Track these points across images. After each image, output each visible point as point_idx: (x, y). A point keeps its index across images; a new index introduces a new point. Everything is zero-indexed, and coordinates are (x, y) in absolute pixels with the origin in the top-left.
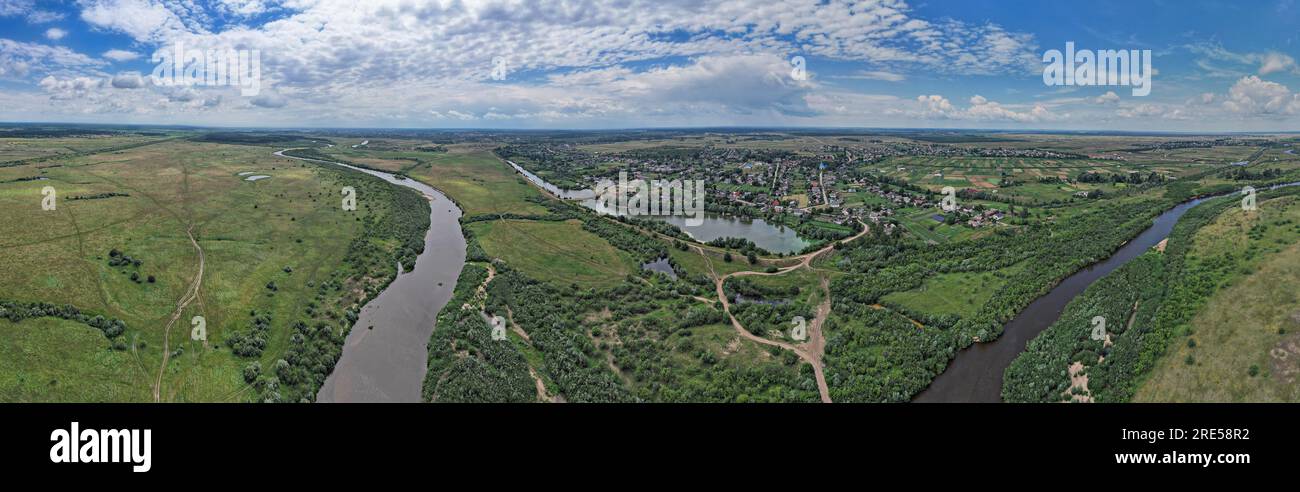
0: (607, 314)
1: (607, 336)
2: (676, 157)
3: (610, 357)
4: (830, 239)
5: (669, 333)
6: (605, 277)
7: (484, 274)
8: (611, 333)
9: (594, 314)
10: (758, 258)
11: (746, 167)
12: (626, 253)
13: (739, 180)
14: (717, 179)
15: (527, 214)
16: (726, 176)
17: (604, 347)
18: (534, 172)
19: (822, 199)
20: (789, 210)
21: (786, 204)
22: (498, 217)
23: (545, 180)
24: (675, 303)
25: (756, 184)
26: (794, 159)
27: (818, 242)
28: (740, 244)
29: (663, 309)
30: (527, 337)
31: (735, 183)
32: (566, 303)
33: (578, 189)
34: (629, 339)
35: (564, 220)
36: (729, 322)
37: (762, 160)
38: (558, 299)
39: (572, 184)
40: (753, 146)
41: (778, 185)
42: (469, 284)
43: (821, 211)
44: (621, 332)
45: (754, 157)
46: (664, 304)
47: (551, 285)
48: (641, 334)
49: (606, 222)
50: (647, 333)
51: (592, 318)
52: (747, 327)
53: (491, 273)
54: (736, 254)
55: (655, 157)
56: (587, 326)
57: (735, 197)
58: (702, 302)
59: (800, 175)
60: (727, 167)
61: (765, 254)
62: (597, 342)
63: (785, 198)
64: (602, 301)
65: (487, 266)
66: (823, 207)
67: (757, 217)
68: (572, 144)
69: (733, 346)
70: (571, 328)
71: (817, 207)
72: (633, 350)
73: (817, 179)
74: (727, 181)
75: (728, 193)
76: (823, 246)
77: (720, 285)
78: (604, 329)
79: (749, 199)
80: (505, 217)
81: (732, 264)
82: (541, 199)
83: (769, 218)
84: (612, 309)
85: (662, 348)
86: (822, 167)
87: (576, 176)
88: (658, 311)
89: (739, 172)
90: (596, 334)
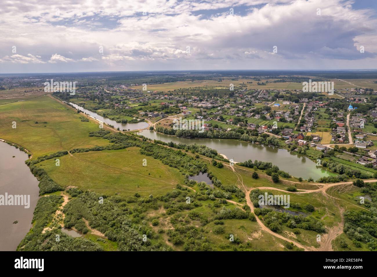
0: (163, 211)
1: (163, 225)
2: (215, 95)
3: (166, 237)
4: (350, 175)
5: (207, 222)
6: (160, 186)
7: (60, 200)
8: (167, 223)
9: (153, 211)
10: (281, 178)
11: (274, 105)
12: (175, 169)
13: (268, 116)
14: (248, 115)
15: (92, 147)
16: (256, 112)
17: (162, 232)
18: (94, 110)
19: (346, 140)
20: (312, 144)
21: (310, 139)
22: (66, 153)
23: (105, 116)
24: (212, 203)
25: (282, 120)
26: (321, 99)
27: (336, 176)
28: (266, 167)
29: (204, 207)
30: (103, 235)
31: (264, 118)
32: (131, 207)
33: (135, 122)
34: (179, 226)
35: (124, 148)
36: (254, 220)
37: (290, 99)
38: (125, 205)
39: (129, 119)
40: (282, 88)
41: (303, 122)
42: (46, 213)
43: (344, 149)
44: (174, 222)
45: (282, 97)
46: (204, 204)
47: (118, 197)
48: (187, 222)
49: (159, 147)
50: (192, 222)
51: (152, 214)
52: (268, 224)
53: (66, 199)
54: (262, 174)
55: (198, 95)
56: (148, 220)
57: (263, 130)
58: (232, 204)
59: (327, 115)
60: (258, 105)
61: (287, 176)
62: (156, 229)
63: (309, 134)
64: (159, 203)
65: (61, 193)
66: (347, 146)
67: (282, 147)
68: (128, 85)
69: (256, 235)
70: (137, 223)
71: (341, 146)
72: (182, 232)
73: (343, 120)
74: (257, 117)
75: (258, 126)
76: (342, 180)
77: (248, 194)
78: (161, 220)
79: (276, 132)
80: (73, 152)
81: (258, 181)
82: (102, 134)
83: (292, 150)
84: (166, 208)
85: (203, 231)
86: (350, 108)
87: (132, 112)
88: (199, 208)
89: (268, 109)
90: (155, 224)
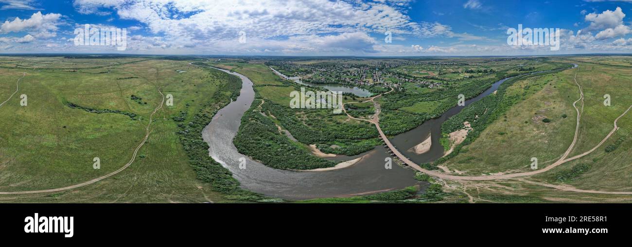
0: (303, 112)
2: (327, 66)
3: (304, 122)
4: (380, 93)
5: (324, 117)
7: (261, 102)
8: (304, 117)
10: (356, 98)
11: (351, 70)
13: (349, 74)
14: (341, 74)
15: (275, 84)
16: (344, 73)
17: (302, 120)
18: (278, 70)
19: (377, 80)
20: (366, 84)
21: (365, 82)
22: (265, 85)
23: (281, 73)
24: (327, 110)
25: (354, 75)
26: (367, 67)
27: (376, 94)
28: (350, 94)
29: (323, 111)
30: (275, 118)
31: (348, 75)
32: (289, 110)
33: (293, 76)
34: (311, 118)
35: (288, 86)
36: (346, 115)
37: (357, 67)
38: (286, 109)
39: (291, 75)
40: (354, 62)
41: (362, 76)
42: (255, 105)
43: (377, 84)
44: (308, 117)
45: (354, 67)
47: (283, 105)
48: (315, 117)
49: (303, 87)
50: (317, 117)
51: (298, 114)
52: (352, 116)
53: (263, 102)
54: (348, 97)
55: (320, 66)
56: (296, 115)
57: (348, 80)
59: (370, 72)
60: (345, 70)
61: (358, 97)
62: (299, 119)
63: (365, 80)
64: (301, 110)
65: (262, 100)
66: (378, 83)
67: (355, 86)
68: (291, 61)
69: (348, 120)
70: (290, 116)
72: (312, 121)
73: (375, 74)
74: (345, 74)
75: (345, 79)
76: (378, 95)
77: (343, 106)
78: (302, 116)
79: (352, 80)
80: (268, 85)
81: (347, 101)
82: (280, 80)
83: (359, 86)
84: (305, 111)
85: (322, 120)
86: (377, 69)
87: (293, 72)
89: (349, 72)
90: (299, 117)
